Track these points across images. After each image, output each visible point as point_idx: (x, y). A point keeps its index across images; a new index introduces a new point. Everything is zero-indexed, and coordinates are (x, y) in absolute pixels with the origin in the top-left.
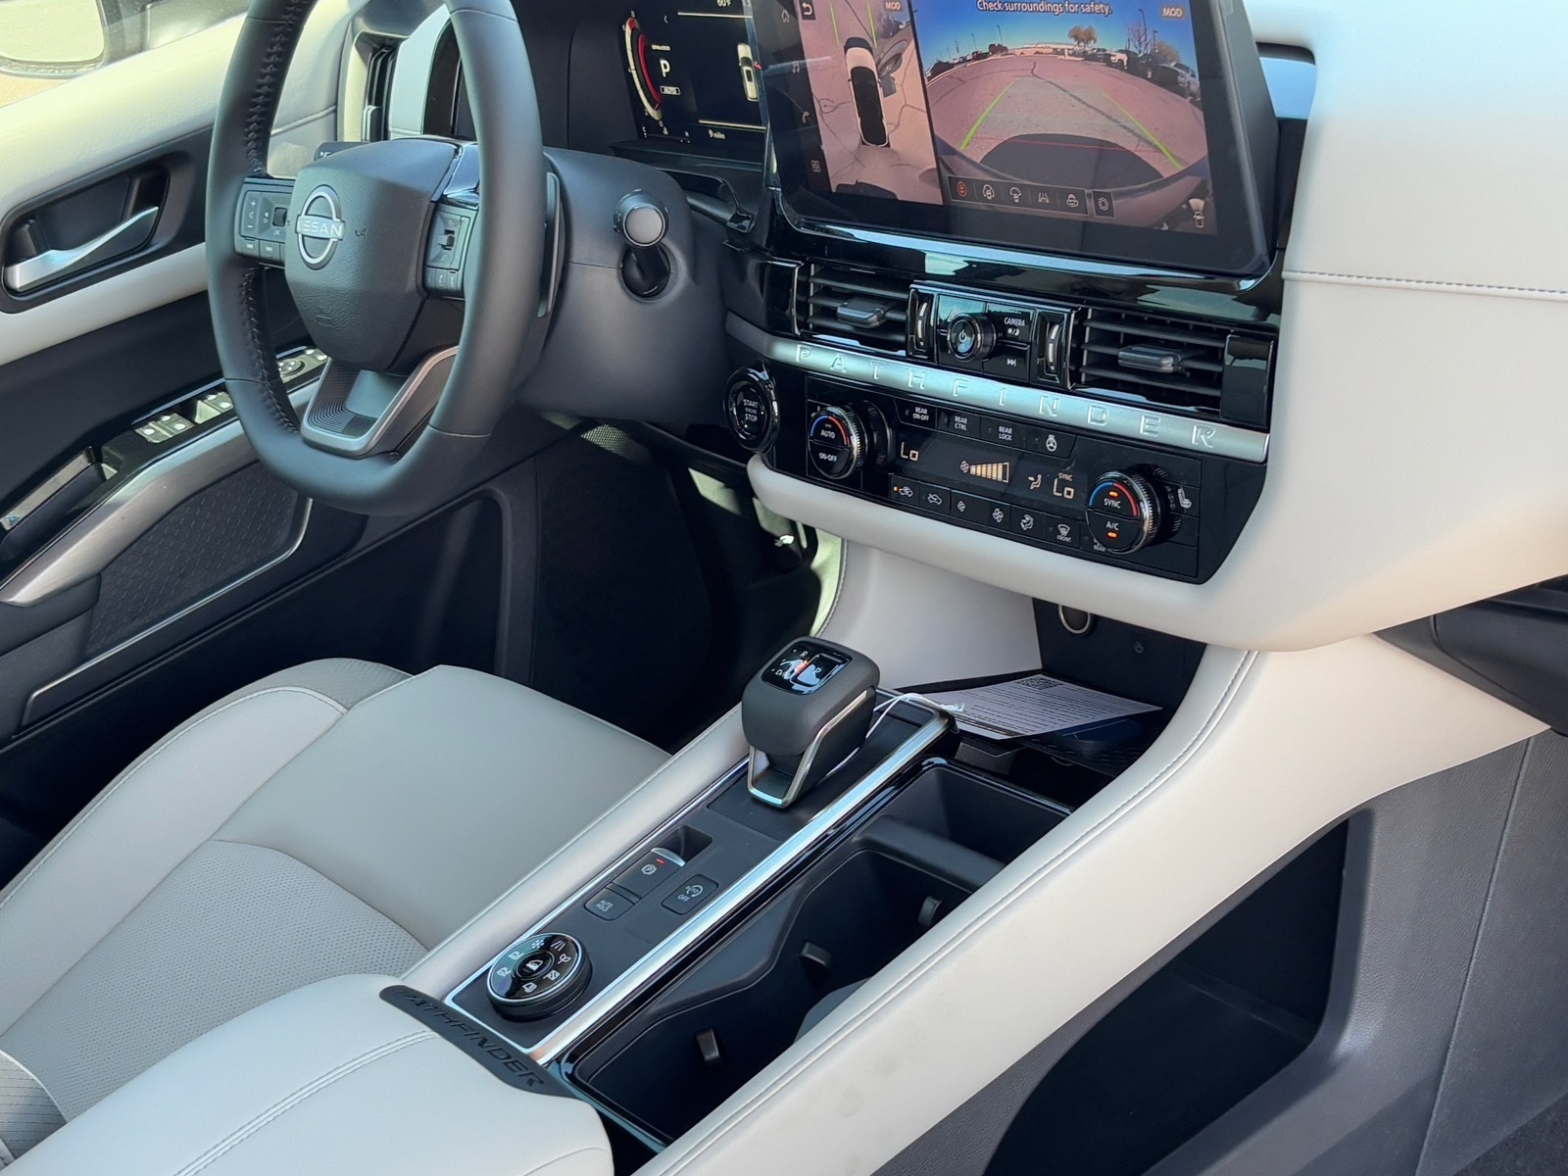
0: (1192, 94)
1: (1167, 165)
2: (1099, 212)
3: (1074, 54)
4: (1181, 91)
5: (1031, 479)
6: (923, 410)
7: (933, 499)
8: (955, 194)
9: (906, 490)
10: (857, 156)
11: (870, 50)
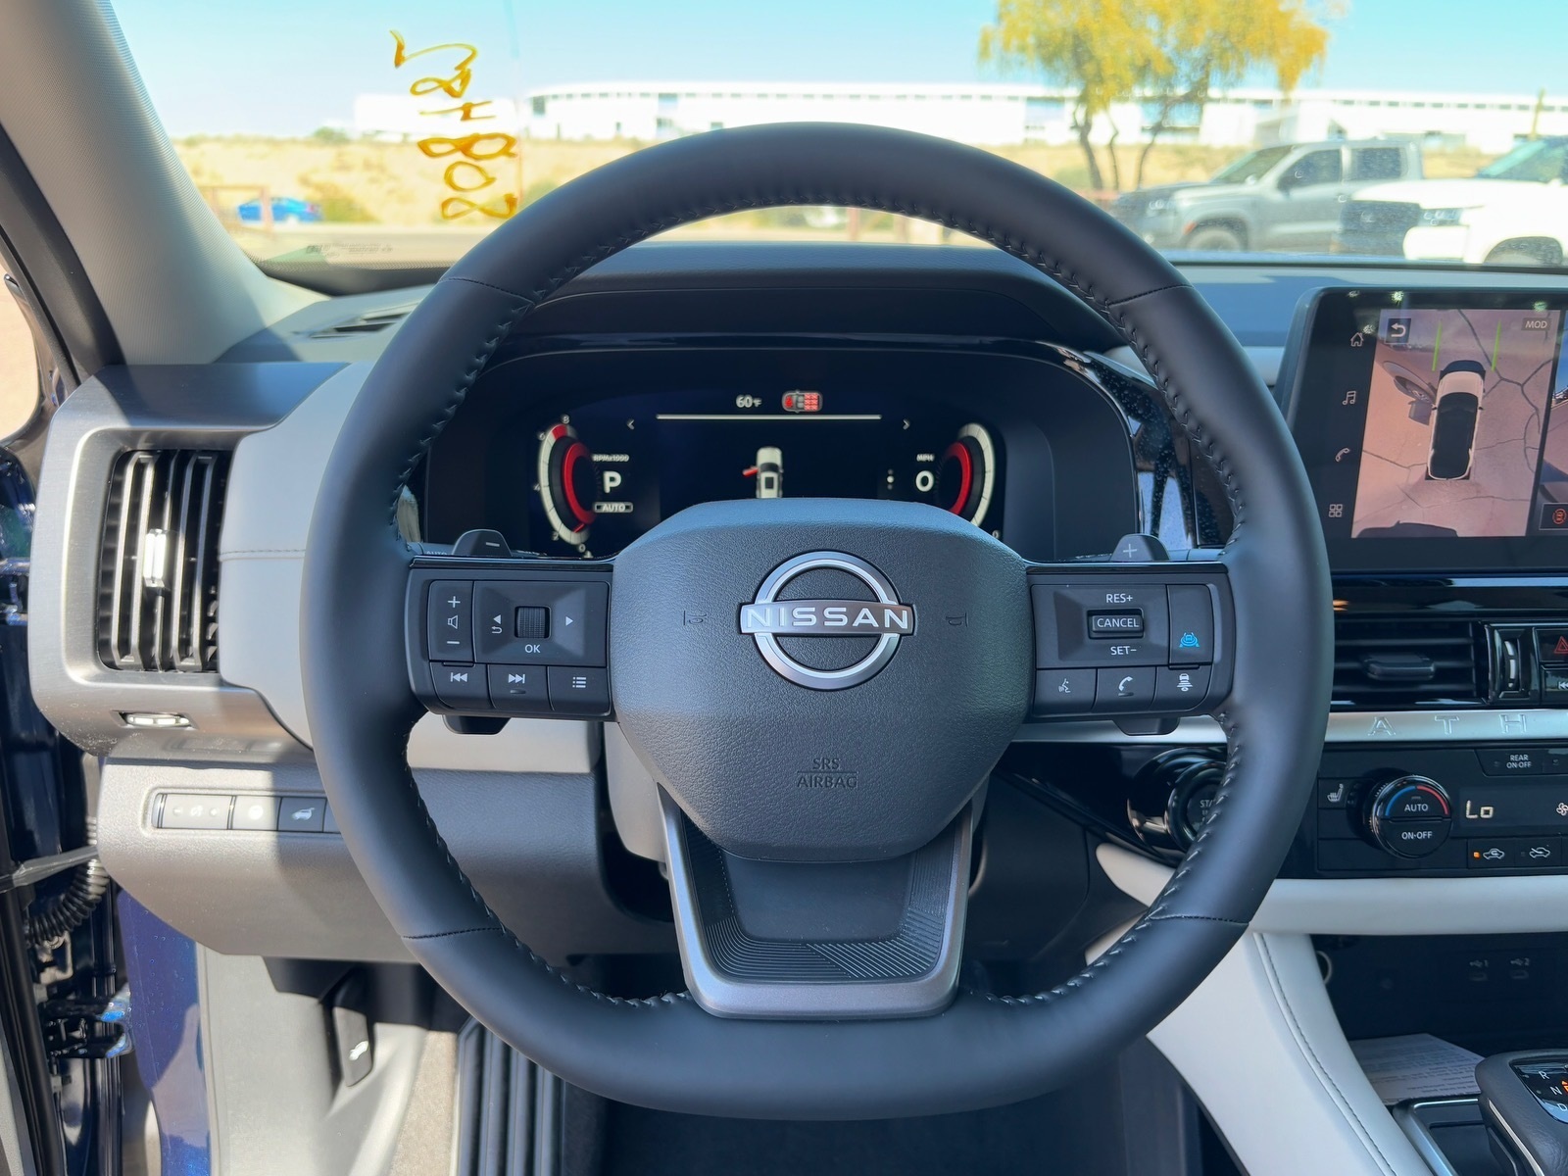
6: (1521, 758)
7: (1537, 852)
8: (1548, 521)
9: (1494, 853)
10: (1410, 494)
11: (1482, 373)
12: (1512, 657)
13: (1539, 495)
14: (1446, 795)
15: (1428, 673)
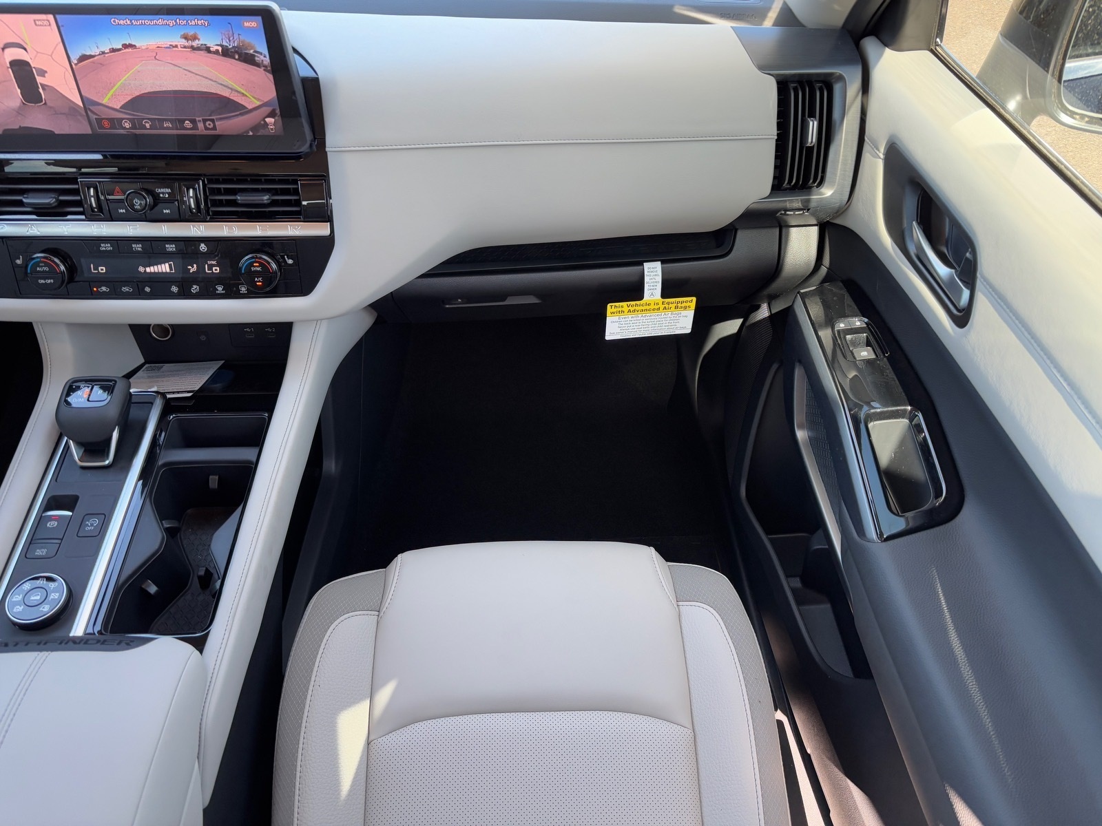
0: (266, 66)
1: (251, 102)
2: (206, 128)
3: (185, 47)
4: (258, 65)
5: (190, 267)
6: (107, 245)
7: (125, 289)
8: (101, 127)
9: (104, 289)
10: (19, 112)
11: (25, 49)
13: (89, 112)
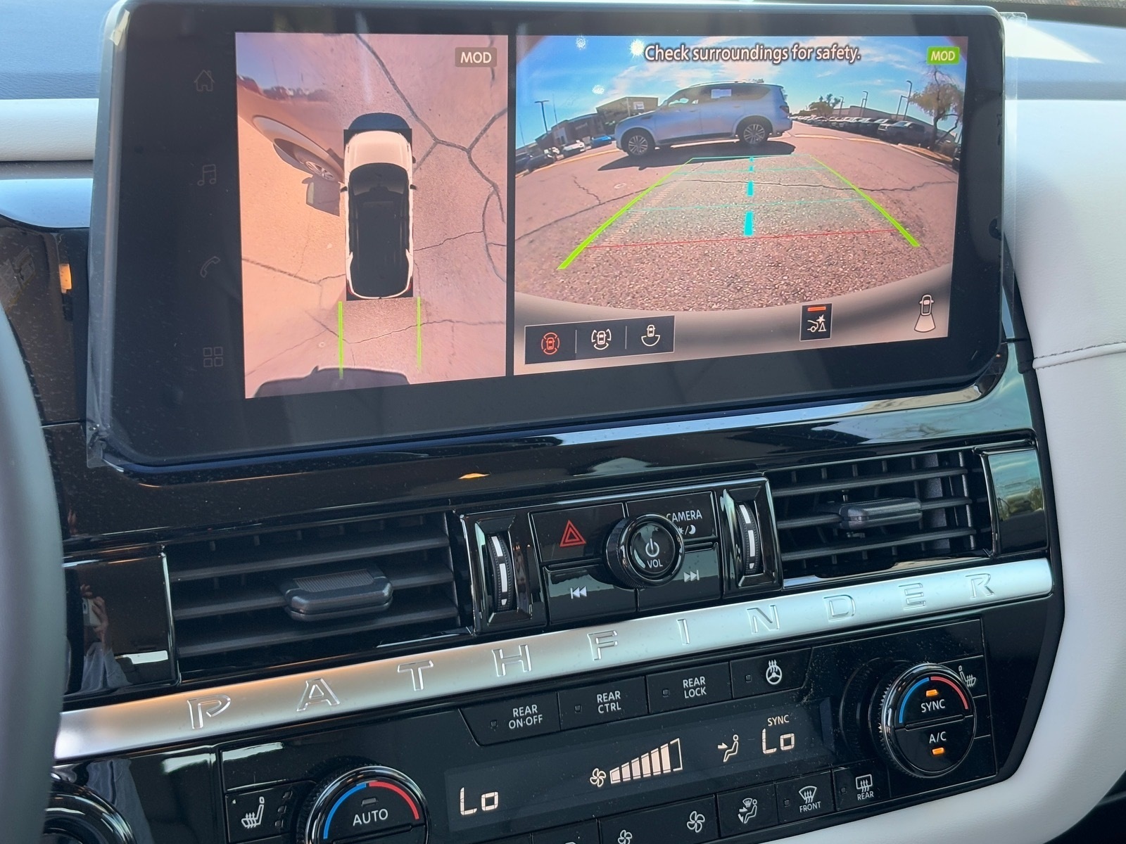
4: (933, 148)
5: (724, 746)
6: (528, 710)
10: (328, 324)
11: (408, 134)
12: (501, 560)
14: (419, 793)
15: (379, 602)
